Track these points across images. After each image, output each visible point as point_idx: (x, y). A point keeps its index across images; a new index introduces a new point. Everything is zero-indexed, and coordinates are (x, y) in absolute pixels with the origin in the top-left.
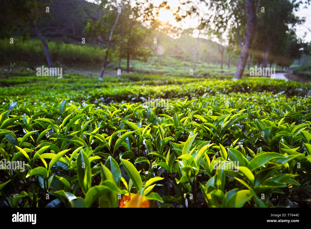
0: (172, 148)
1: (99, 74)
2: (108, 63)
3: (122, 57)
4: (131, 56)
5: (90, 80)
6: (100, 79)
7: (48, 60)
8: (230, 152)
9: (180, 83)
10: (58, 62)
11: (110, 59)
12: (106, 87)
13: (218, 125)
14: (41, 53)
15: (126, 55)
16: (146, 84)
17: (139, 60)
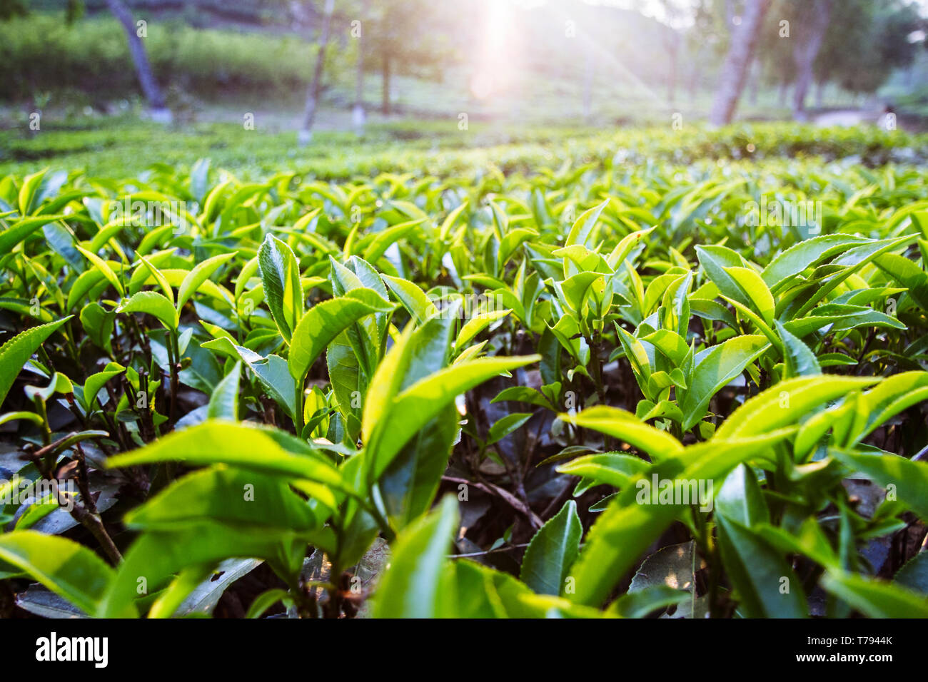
0: (531, 256)
1: (299, 122)
2: (326, 88)
3: (366, 67)
4: (394, 65)
5: (273, 139)
6: (304, 136)
7: (146, 80)
8: (704, 256)
9: (543, 142)
10: (176, 88)
11: (332, 74)
12: (322, 156)
13: (662, 215)
14: (123, 62)
15: (380, 61)
16: (441, 147)
17: (419, 77)
